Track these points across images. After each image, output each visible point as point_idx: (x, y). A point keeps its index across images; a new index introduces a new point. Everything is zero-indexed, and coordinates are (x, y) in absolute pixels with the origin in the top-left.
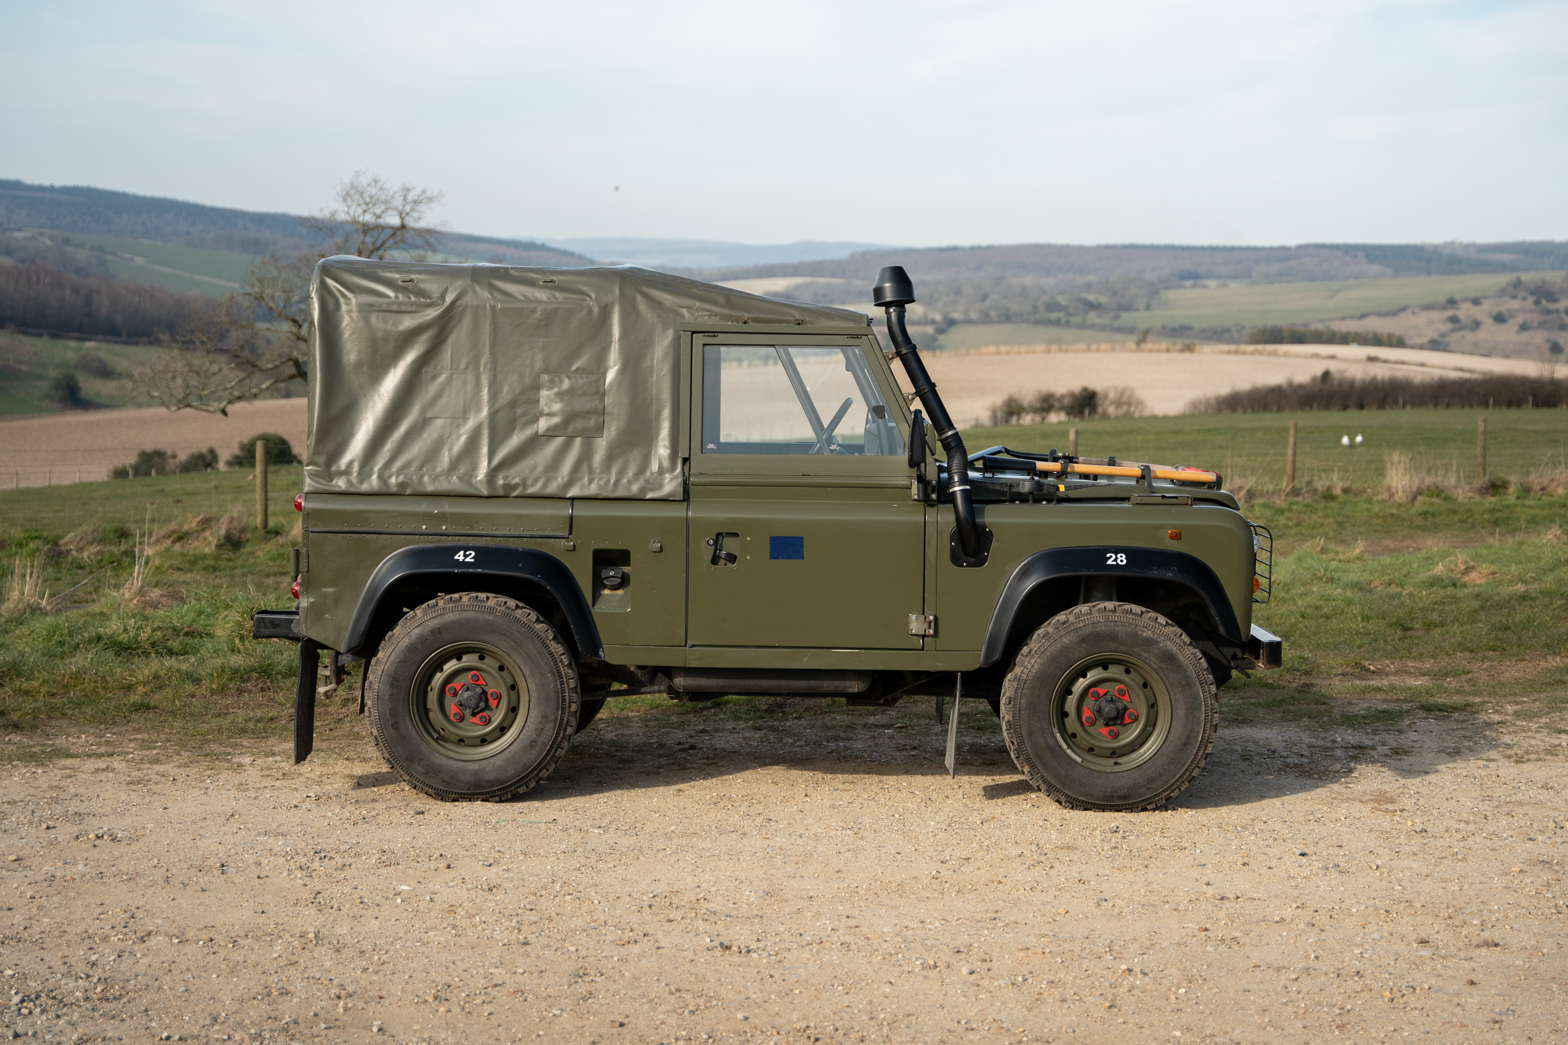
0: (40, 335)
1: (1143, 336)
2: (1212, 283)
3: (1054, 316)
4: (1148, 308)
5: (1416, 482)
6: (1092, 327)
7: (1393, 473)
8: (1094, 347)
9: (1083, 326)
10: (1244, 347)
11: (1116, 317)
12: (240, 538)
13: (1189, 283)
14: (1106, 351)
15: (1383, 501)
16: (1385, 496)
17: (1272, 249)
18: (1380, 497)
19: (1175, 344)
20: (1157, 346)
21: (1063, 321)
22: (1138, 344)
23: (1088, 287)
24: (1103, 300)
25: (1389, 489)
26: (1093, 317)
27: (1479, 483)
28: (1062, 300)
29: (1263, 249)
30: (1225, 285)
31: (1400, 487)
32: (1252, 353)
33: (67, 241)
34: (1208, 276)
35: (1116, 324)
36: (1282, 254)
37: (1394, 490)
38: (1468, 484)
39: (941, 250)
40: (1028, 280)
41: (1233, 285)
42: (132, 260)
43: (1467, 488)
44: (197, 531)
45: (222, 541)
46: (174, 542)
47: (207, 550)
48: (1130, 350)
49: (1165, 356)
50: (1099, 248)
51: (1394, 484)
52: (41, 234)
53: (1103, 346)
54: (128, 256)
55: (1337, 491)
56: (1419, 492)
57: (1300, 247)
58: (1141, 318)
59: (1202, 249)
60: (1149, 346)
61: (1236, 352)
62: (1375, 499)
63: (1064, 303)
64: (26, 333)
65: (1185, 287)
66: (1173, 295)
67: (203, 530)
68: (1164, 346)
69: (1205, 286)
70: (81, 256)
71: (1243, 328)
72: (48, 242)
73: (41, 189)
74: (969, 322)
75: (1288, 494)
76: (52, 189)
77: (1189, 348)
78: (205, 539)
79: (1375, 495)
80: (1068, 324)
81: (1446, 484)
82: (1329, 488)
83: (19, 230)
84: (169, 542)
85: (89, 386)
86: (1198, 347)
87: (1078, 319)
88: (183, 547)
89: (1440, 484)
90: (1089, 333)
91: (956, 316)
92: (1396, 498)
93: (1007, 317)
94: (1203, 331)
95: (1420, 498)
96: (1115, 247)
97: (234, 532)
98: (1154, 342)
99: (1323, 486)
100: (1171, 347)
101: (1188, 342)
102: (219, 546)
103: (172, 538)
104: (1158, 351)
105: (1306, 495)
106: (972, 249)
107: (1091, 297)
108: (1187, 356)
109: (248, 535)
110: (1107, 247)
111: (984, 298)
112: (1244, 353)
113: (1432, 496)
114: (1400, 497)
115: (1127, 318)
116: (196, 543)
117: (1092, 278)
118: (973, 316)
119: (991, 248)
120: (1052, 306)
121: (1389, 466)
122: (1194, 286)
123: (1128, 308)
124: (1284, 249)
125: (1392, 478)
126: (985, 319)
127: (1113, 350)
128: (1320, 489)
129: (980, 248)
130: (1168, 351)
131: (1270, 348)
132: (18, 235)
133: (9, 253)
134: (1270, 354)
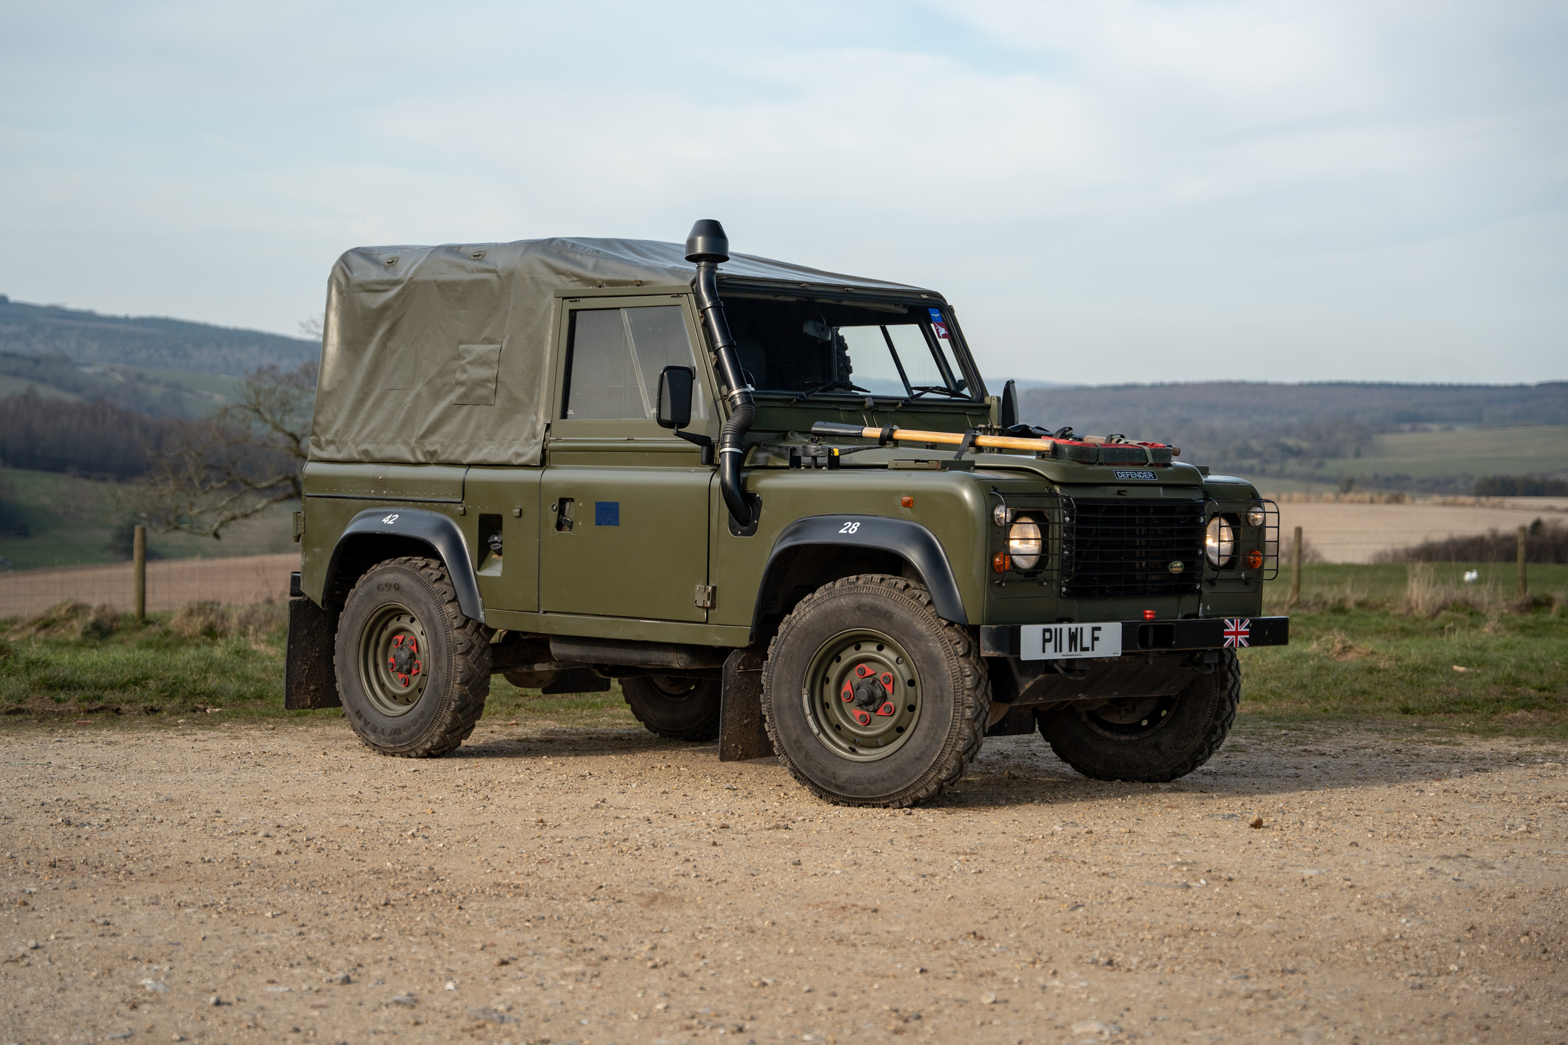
0: (104, 479)
1: (1347, 485)
2: (1435, 427)
3: (1247, 463)
4: (1358, 454)
5: (1442, 595)
6: (1292, 476)
7: (1415, 585)
8: (1285, 496)
9: (1280, 475)
10: (1462, 499)
11: (1320, 465)
12: (111, 626)
13: (1407, 427)
14: (1299, 501)
15: (1400, 615)
16: (1403, 610)
17: (1507, 388)
18: (1397, 611)
19: (1380, 494)
20: (1358, 497)
21: (1257, 468)
22: (1337, 496)
23: (1288, 431)
24: (1305, 445)
25: (1408, 602)
26: (1292, 465)
27: (1518, 599)
28: (1256, 445)
29: (1497, 388)
30: (1450, 429)
31: (1420, 601)
32: (1473, 505)
33: (140, 377)
34: (1432, 419)
35: (1319, 472)
36: (1521, 391)
37: (1413, 604)
38: (1506, 600)
39: (1117, 388)
40: (1218, 422)
41: (1460, 429)
42: (211, 397)
43: (1504, 604)
44: (66, 619)
45: (89, 628)
46: (39, 630)
47: (72, 638)
48: (1327, 501)
49: (1368, 508)
50: (1301, 386)
51: (1415, 597)
52: (113, 370)
53: (1296, 496)
54: (206, 393)
55: (1350, 604)
56: (1444, 607)
57: (1541, 386)
58: (1348, 466)
59: (1423, 387)
60: (1351, 496)
61: (1454, 504)
62: (1392, 613)
63: (1258, 449)
64: (88, 477)
65: (1402, 431)
66: (1389, 439)
67: (71, 618)
68: (1367, 496)
69: (1426, 430)
70: (156, 392)
71: (1471, 477)
72: (120, 378)
73: (114, 320)
75: (1292, 606)
76: (126, 320)
77: (1397, 499)
78: (71, 627)
79: (1392, 609)
80: (1263, 473)
81: (1478, 598)
82: (1342, 601)
83: (89, 365)
84: (33, 629)
86: (1408, 498)
87: (1275, 467)
88: (48, 634)
89: (1470, 599)
90: (1287, 482)
92: (1416, 613)
94: (1422, 482)
95: (1443, 613)
96: (1320, 385)
97: (106, 620)
98: (1357, 492)
99: (1334, 599)
100: (1375, 496)
101: (1395, 492)
102: (86, 634)
103: (37, 626)
104: (1360, 502)
105: (1313, 608)
106: (1153, 387)
107: (1291, 442)
108: (1394, 508)
109: (120, 624)
110: (1311, 385)
112: (1463, 505)
113: (1458, 610)
114: (1421, 611)
115: (1333, 466)
116: (63, 631)
117: (1293, 420)
119: (1174, 386)
120: (1245, 452)
121: (1410, 577)
122: (1413, 430)
123: (1335, 454)
124: (1522, 387)
125: (1412, 590)
127: (1308, 501)
128: (1331, 601)
129: (1162, 386)
130: (1372, 501)
131: (1495, 500)
132: (87, 370)
133: (77, 390)
134: (1494, 507)
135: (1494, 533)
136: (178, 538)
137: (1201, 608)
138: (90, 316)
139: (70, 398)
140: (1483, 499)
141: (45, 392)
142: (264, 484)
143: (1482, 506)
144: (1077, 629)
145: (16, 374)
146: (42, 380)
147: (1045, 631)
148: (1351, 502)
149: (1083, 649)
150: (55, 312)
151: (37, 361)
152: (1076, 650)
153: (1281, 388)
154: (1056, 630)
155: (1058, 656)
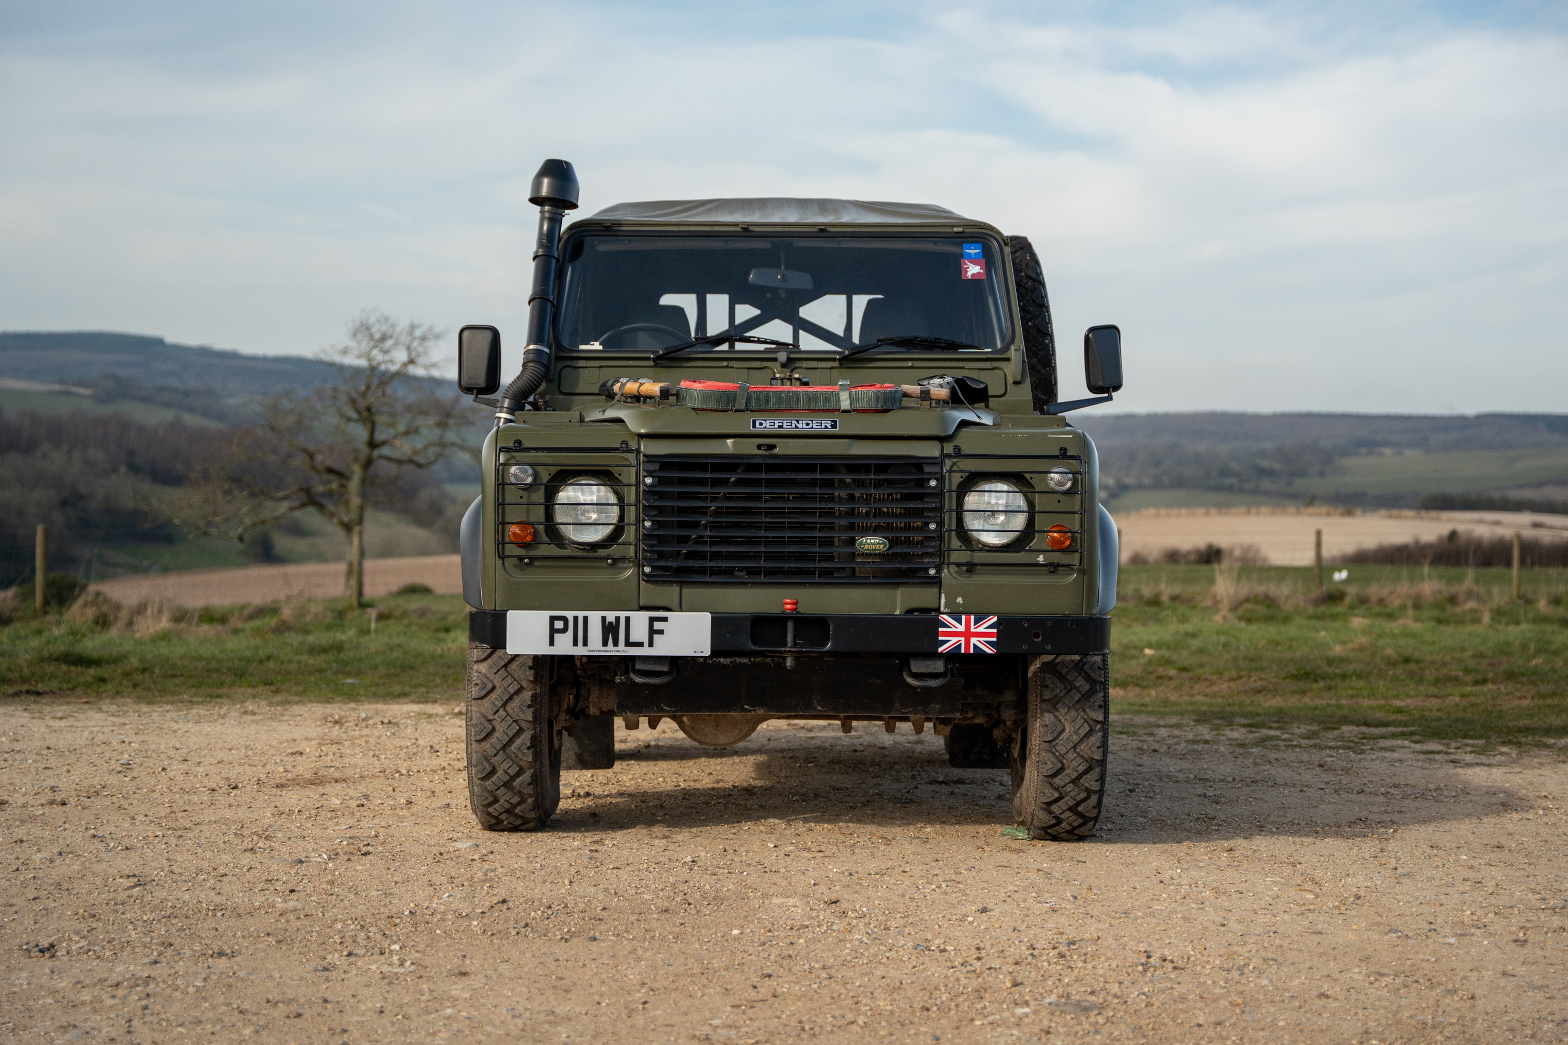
1: (1310, 500)
2: (1388, 451)
3: (1228, 481)
4: (1322, 474)
6: (1266, 493)
9: (1256, 492)
11: (1289, 484)
13: (1364, 450)
17: (1449, 418)
21: (1236, 487)
23: (1262, 454)
24: (1277, 466)
26: (1266, 483)
28: (1234, 466)
29: (1441, 419)
30: (1400, 453)
33: (277, 408)
34: (1386, 444)
35: (1288, 490)
36: (1461, 423)
40: (1203, 447)
41: (1408, 452)
50: (1275, 416)
58: (1313, 484)
59: (1380, 418)
61: (1398, 517)
63: (1237, 469)
65: (1361, 455)
66: (1348, 462)
69: (1380, 454)
71: (1417, 495)
73: (254, 359)
74: (1141, 487)
76: (265, 359)
77: (1349, 513)
80: (1240, 491)
83: (231, 397)
85: (282, 542)
87: (1251, 486)
90: (1261, 498)
91: (1129, 481)
93: (1180, 483)
98: (1317, 506)
100: (1332, 510)
101: (1349, 507)
104: (1319, 515)
106: (1149, 416)
107: (1265, 464)
108: (1345, 520)
111: (1158, 464)
112: (1406, 518)
115: (1300, 484)
117: (1268, 445)
118: (1146, 481)
120: (1225, 472)
122: (1369, 454)
123: (1303, 474)
124: (1462, 417)
126: (1158, 485)
127: (1276, 514)
130: (1328, 514)
131: (1433, 514)
132: (231, 402)
133: (220, 417)
134: (1433, 519)
135: (1417, 543)
136: (301, 545)
137: (943, 601)
138: (233, 356)
139: (213, 425)
140: (1423, 513)
141: (191, 420)
142: (281, 494)
143: (1421, 518)
144: (618, 619)
145: (169, 405)
146: (191, 410)
147: (553, 619)
148: (1311, 515)
149: (628, 644)
150: (205, 352)
151: (187, 394)
152: (616, 644)
153: (1257, 419)
154: (576, 619)
155: (580, 651)
